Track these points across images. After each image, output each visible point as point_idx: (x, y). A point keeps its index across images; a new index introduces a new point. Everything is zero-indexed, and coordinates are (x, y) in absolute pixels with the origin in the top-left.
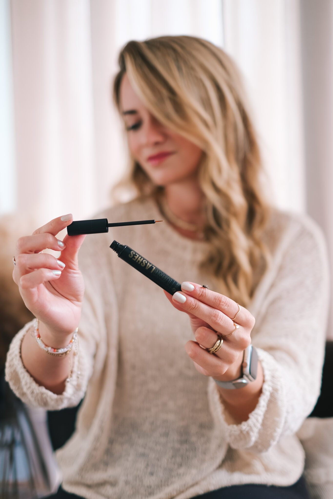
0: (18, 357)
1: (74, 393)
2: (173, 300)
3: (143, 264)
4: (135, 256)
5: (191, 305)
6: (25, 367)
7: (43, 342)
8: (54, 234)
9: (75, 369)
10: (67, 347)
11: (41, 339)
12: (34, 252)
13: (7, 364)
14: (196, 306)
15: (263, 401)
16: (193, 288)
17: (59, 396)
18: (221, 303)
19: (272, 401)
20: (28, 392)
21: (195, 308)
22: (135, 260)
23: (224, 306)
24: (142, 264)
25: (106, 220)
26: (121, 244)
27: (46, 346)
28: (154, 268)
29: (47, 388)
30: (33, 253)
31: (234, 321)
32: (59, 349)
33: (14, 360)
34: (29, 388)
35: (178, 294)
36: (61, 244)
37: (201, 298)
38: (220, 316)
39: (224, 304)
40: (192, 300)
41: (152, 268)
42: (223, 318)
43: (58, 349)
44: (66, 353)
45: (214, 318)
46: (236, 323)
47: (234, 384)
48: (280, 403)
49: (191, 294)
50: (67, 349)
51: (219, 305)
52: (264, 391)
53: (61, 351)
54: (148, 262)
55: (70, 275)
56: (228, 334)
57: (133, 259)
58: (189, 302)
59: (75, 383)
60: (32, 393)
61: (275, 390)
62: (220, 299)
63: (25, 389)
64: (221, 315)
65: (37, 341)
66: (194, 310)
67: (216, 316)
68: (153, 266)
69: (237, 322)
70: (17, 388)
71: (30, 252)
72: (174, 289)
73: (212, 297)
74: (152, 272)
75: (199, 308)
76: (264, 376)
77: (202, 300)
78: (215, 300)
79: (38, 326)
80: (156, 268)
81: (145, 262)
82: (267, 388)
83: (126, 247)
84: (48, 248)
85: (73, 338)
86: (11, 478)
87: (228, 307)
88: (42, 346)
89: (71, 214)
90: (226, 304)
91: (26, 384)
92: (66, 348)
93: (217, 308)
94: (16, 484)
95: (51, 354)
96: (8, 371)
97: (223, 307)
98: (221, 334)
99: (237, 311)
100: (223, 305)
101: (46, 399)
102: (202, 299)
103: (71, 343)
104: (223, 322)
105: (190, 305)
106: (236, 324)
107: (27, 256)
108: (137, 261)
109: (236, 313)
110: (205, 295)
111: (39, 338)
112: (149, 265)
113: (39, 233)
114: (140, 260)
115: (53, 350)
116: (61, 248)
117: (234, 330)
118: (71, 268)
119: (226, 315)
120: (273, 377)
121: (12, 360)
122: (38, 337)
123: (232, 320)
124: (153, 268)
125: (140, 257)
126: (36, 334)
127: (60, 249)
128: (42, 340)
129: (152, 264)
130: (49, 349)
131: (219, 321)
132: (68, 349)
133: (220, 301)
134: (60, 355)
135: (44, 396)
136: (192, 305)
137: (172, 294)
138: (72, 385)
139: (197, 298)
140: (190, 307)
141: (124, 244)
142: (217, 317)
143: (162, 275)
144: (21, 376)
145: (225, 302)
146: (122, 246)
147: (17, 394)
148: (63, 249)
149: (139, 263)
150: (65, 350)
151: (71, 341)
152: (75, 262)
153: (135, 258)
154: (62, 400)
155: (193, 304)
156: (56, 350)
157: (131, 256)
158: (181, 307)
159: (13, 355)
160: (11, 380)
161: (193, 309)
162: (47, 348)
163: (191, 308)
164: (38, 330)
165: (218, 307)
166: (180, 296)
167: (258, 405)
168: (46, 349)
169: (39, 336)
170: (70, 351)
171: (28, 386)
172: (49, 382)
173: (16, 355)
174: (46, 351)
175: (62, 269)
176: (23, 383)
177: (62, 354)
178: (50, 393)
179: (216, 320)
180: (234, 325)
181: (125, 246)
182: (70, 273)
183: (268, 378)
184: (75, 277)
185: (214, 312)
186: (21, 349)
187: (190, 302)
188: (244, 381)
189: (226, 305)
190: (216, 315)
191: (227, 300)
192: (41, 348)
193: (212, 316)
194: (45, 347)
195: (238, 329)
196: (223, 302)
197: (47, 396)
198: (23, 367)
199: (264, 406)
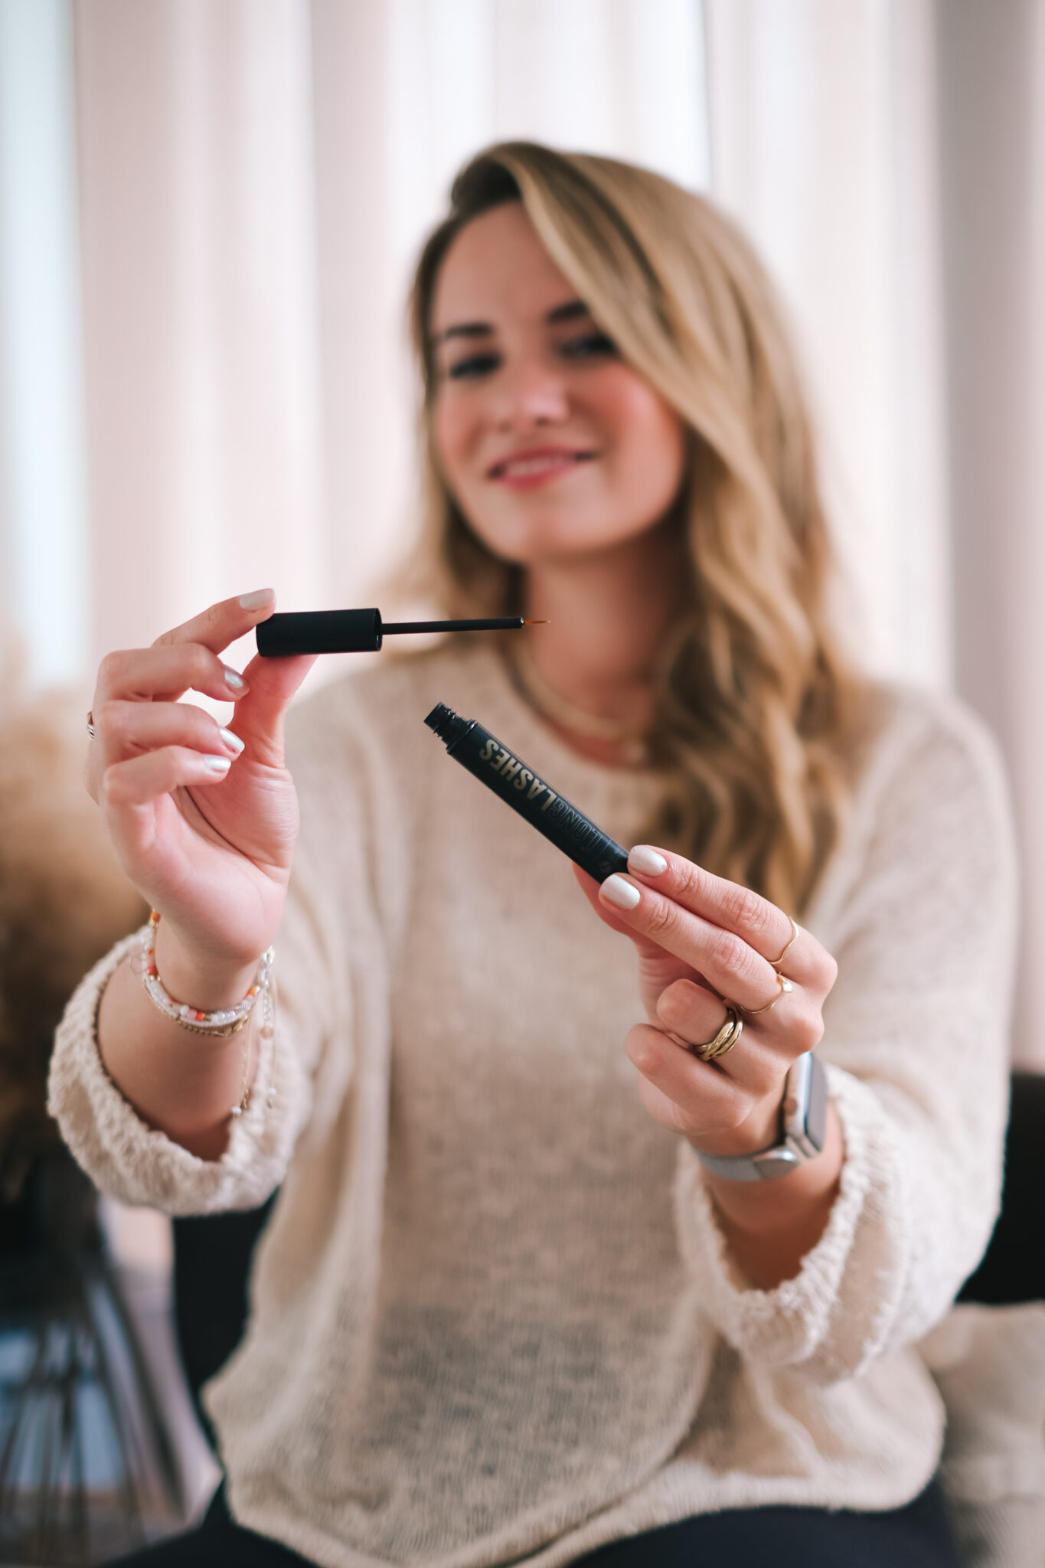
0: (88, 1041)
1: (255, 1161)
2: (601, 899)
3: (520, 783)
4: (498, 757)
5: (655, 914)
6: (106, 1072)
7: (166, 990)
8: (215, 646)
9: (261, 1086)
10: (238, 1008)
11: (159, 979)
12: (151, 698)
13: (55, 1063)
14: (670, 920)
15: (843, 1219)
16: (663, 866)
17: (208, 1166)
18: (745, 914)
19: (870, 1222)
20: (116, 1151)
21: (667, 926)
22: (496, 767)
23: (753, 922)
24: (516, 781)
25: (375, 613)
26: (459, 715)
27: (174, 1000)
28: (553, 796)
29: (174, 1138)
30: (148, 701)
31: (777, 969)
32: (214, 1012)
33: (76, 1048)
34: (120, 1135)
35: (615, 880)
36: (237, 682)
37: (683, 897)
38: (739, 952)
39: (751, 915)
40: (656, 900)
41: (545, 795)
42: (747, 959)
43: (211, 1012)
44: (234, 1025)
45: (720, 958)
46: (782, 974)
47: (756, 1165)
48: (892, 1227)
49: (655, 883)
50: (236, 1014)
51: (738, 918)
52: (845, 1187)
53: (218, 1019)
54: (535, 776)
55: (256, 779)
56: (757, 1008)
57: (492, 764)
58: (649, 905)
59: (258, 1129)
60: (129, 1151)
61: (879, 1186)
62: (741, 901)
63: (106, 1142)
64: (741, 951)
65: (146, 987)
66: (661, 930)
67: (726, 951)
68: (549, 791)
69: (787, 970)
70: (81, 1138)
71: (139, 698)
72: (605, 863)
73: (718, 895)
74: (544, 807)
75: (678, 926)
76: (844, 1143)
77: (689, 902)
78: (727, 901)
79: (154, 941)
80: (558, 796)
81: (527, 775)
82: (855, 1181)
83: (473, 726)
84: (195, 688)
85: (256, 982)
86: (65, 1481)
87: (764, 926)
88: (162, 1001)
89: (270, 590)
90: (758, 917)
91: (110, 1124)
92: (235, 1011)
93: (730, 926)
94: (79, 1498)
95: (187, 1027)
96: (55, 1083)
97: (748, 924)
98: (738, 1006)
99: (790, 938)
100: (748, 919)
101: (169, 1169)
102: (686, 899)
103: (250, 997)
104: (745, 972)
105: (652, 915)
106: (784, 979)
107: (127, 708)
108: (503, 773)
109: (785, 944)
110: (699, 886)
111: (152, 978)
112: (539, 786)
113: (172, 643)
114: (512, 769)
115: (194, 1014)
116: (235, 692)
117: (777, 997)
118: (261, 760)
119: (755, 949)
120: (871, 1146)
121: (70, 1049)
122: (150, 974)
123: (773, 966)
124: (549, 795)
125: (513, 761)
126: (145, 964)
127: (229, 694)
128: (161, 983)
129: (546, 785)
130: (184, 1010)
131: (735, 968)
132: (240, 1016)
133: (741, 907)
134: (216, 1033)
135: (165, 1161)
136: (658, 915)
137: (600, 878)
138: (249, 1134)
139: (674, 895)
140: (650, 922)
141: (466, 718)
142: (731, 955)
143: (572, 821)
144: (95, 1099)
145: (757, 909)
146: (459, 720)
147: (82, 1158)
148: (240, 698)
149: (509, 778)
150: (233, 1016)
151: (250, 992)
152: (274, 743)
153: (496, 762)
154: (216, 1179)
155: (661, 913)
156: (203, 1015)
157: (486, 754)
158: (621, 919)
159: (74, 1035)
160: (64, 1111)
161: (660, 927)
162: (176, 1006)
163: (653, 924)
164: (151, 952)
165: (733, 923)
166: (622, 888)
167: (827, 1231)
168: (172, 1013)
169: (154, 972)
170: (246, 1021)
171: (116, 1129)
172: (181, 1121)
173: (82, 1035)
174: (172, 1016)
175: (235, 756)
176: (101, 1120)
177: (222, 1029)
178: (182, 1154)
179: (727, 962)
180: (779, 980)
181: (472, 723)
182: (257, 774)
183: (856, 1148)
184: (271, 789)
185: (723, 940)
186: (97, 1014)
187: (653, 906)
188: (787, 1155)
189: (757, 919)
190: (726, 947)
191: (760, 905)
192: (159, 1007)
193: (713, 951)
194: (171, 1006)
195: (789, 992)
196: (749, 911)
197: (173, 1162)
198: (100, 1071)
199: (844, 1235)
